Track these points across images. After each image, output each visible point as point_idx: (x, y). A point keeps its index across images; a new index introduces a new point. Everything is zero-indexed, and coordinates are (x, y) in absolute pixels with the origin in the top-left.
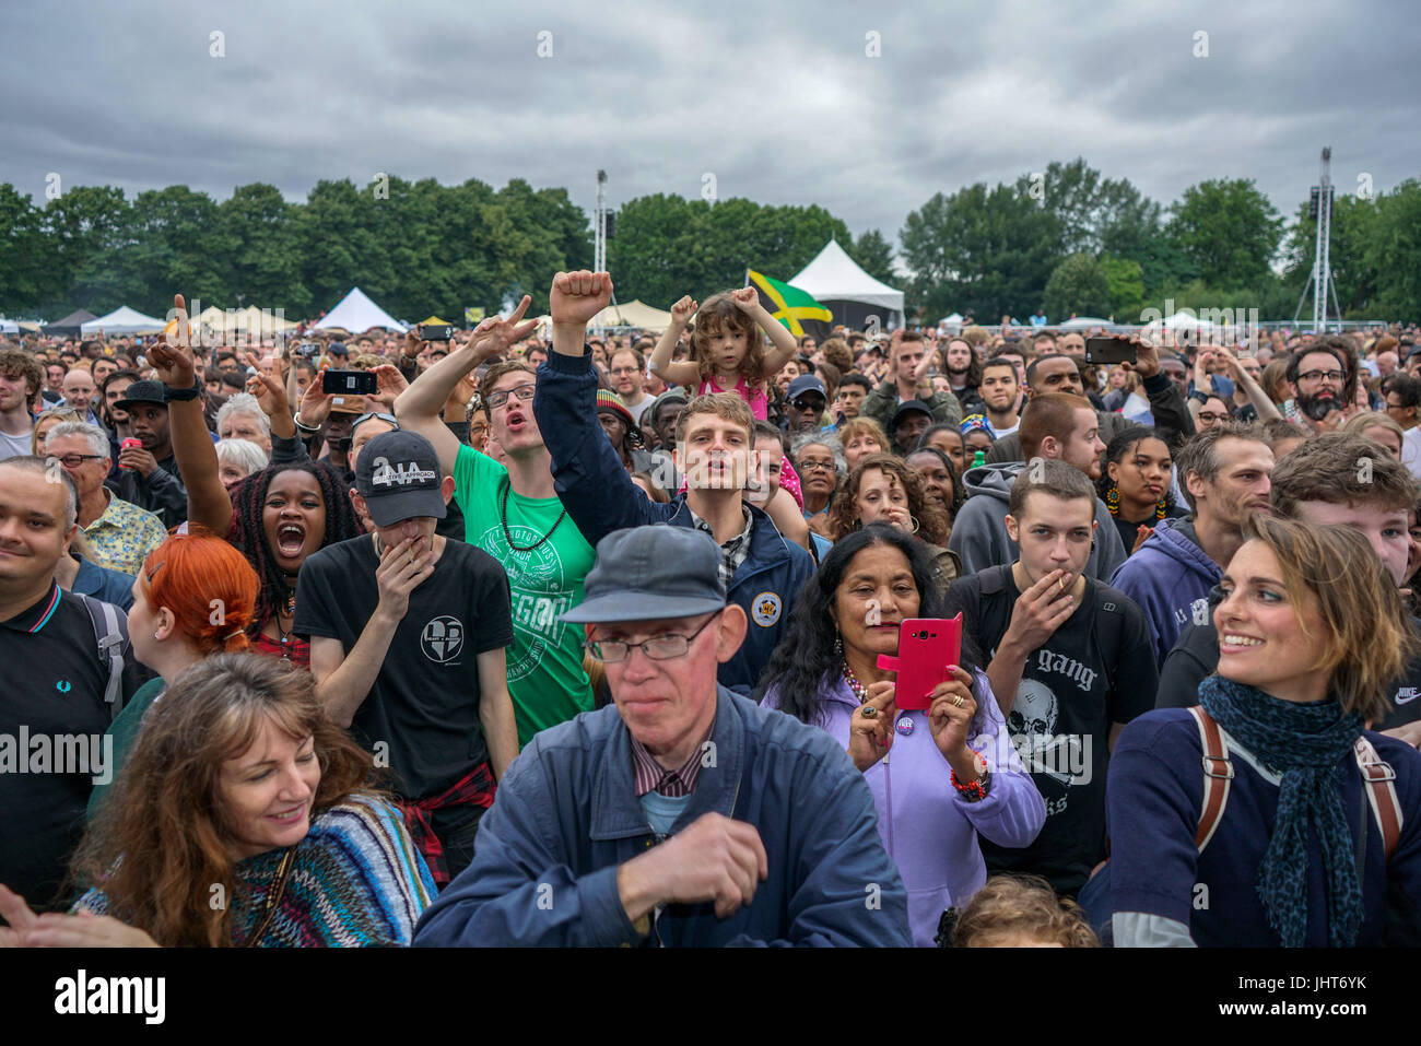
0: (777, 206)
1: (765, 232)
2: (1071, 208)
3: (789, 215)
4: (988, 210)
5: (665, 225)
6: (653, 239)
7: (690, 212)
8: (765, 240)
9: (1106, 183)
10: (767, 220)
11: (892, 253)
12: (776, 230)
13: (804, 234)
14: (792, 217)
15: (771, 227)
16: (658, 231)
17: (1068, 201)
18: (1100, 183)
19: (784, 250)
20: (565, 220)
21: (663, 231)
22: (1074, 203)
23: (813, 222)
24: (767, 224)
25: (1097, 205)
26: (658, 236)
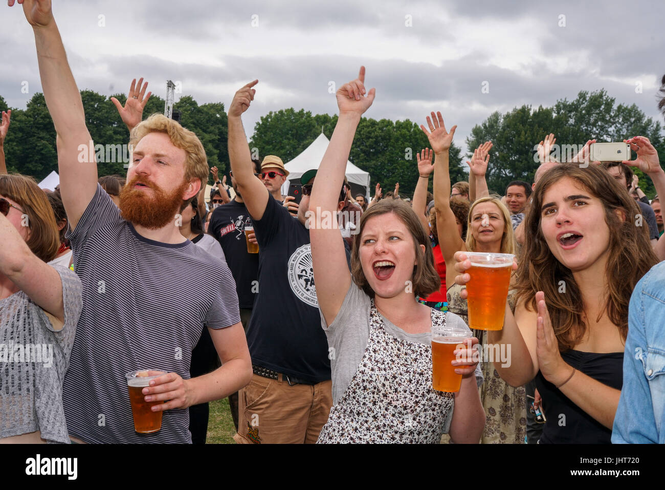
0: (378, 120)
1: (368, 138)
2: (594, 125)
3: (387, 126)
4: (531, 125)
5: (295, 131)
6: (285, 141)
7: (314, 122)
8: (368, 144)
9: (620, 107)
10: (370, 129)
11: (461, 155)
12: (377, 137)
13: (397, 140)
14: (390, 128)
15: (373, 135)
16: (289, 136)
17: (592, 120)
18: (615, 107)
19: (382, 152)
20: (220, 126)
21: (292, 135)
22: (596, 121)
23: (404, 131)
24: (369, 133)
25: (613, 123)
26: (289, 139)
